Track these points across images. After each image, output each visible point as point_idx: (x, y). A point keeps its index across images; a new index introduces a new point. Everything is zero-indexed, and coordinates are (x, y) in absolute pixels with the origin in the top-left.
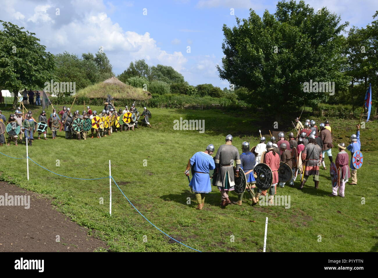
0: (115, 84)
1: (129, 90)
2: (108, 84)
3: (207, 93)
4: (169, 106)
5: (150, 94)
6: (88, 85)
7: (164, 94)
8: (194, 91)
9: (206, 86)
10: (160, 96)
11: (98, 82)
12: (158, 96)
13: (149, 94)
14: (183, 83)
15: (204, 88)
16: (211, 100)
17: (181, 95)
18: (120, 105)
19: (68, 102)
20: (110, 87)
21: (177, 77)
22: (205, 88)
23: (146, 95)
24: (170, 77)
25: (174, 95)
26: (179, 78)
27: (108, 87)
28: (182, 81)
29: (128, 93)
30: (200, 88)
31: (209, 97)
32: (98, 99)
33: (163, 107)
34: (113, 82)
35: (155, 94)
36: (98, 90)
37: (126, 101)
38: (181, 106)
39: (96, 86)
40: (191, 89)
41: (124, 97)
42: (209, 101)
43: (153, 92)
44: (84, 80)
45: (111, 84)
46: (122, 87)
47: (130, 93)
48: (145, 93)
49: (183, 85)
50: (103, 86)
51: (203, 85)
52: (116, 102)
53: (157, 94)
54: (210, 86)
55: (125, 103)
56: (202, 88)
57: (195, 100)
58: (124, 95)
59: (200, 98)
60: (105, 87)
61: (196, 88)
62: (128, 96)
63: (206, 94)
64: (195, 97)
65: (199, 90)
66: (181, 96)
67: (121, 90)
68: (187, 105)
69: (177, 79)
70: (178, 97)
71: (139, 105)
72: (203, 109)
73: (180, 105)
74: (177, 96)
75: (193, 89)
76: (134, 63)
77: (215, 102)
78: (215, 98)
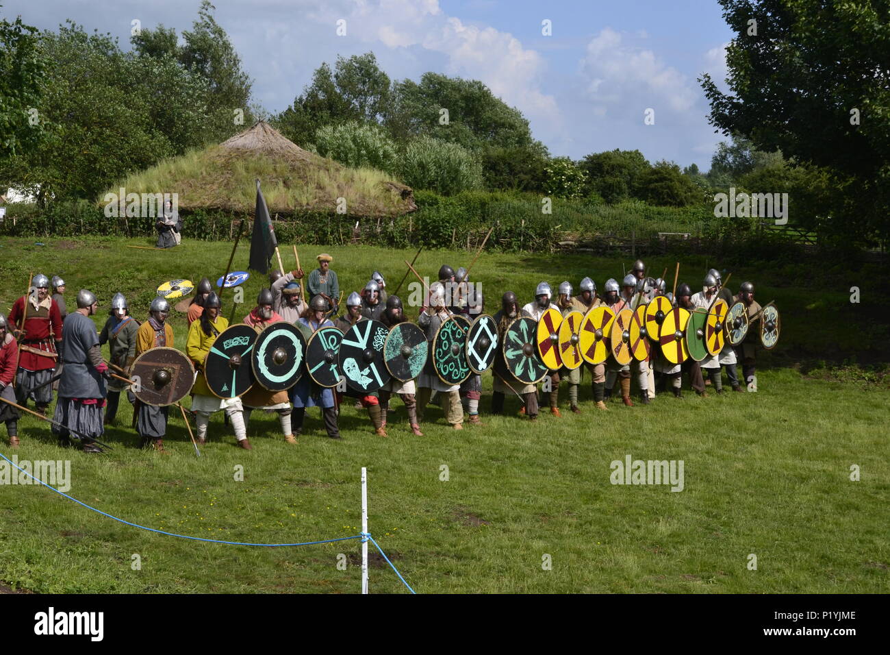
0: (271, 152)
1: (324, 178)
2: (241, 153)
3: (624, 186)
4: (497, 242)
5: (409, 193)
6: (159, 156)
7: (458, 191)
8: (571, 179)
9: (620, 160)
10: (441, 199)
11: (198, 144)
12: (435, 202)
13: (405, 194)
14: (529, 150)
15: (613, 167)
16: (647, 217)
17: (529, 194)
18: (299, 235)
19: (91, 224)
20: (251, 165)
21: (503, 125)
22: (621, 167)
23: (395, 195)
24: (476, 123)
25: (498, 194)
26: (512, 127)
27: (240, 165)
28: (523, 138)
29: (320, 187)
30: (598, 166)
31: (640, 205)
32: (210, 211)
33: (473, 244)
34: (260, 145)
35: (423, 194)
36: (203, 178)
37: (321, 221)
38: (546, 243)
39: (192, 161)
40: (559, 172)
41: (304, 203)
42: (642, 222)
43: (417, 184)
44: (142, 135)
45: (252, 153)
46: (298, 164)
47: (328, 189)
48: (388, 190)
49: (530, 156)
50: (220, 161)
51: (608, 155)
52: (283, 224)
53: (431, 193)
54: (636, 156)
55: (320, 229)
56: (606, 168)
57: (586, 216)
58: (307, 198)
59: (604, 210)
60: (228, 166)
61: (582, 166)
62: (321, 201)
63: (621, 192)
64: (586, 205)
65: (592, 175)
66: (529, 200)
67: (295, 174)
68: (570, 238)
69: (502, 131)
70: (516, 203)
71: (375, 236)
72: (637, 253)
73: (541, 235)
74: (510, 199)
75: (570, 173)
76: (333, 70)
77: (666, 224)
78: (663, 209)
